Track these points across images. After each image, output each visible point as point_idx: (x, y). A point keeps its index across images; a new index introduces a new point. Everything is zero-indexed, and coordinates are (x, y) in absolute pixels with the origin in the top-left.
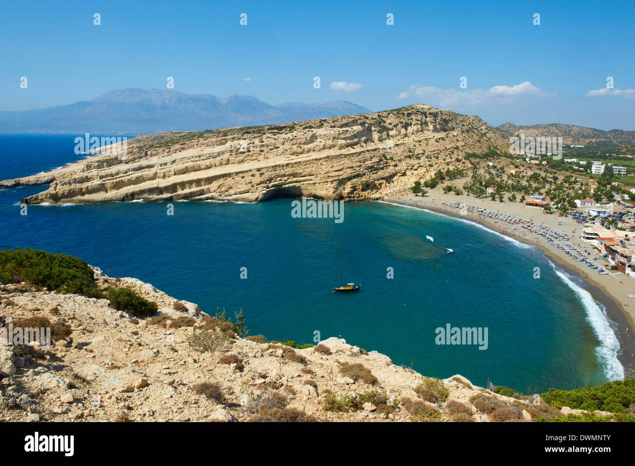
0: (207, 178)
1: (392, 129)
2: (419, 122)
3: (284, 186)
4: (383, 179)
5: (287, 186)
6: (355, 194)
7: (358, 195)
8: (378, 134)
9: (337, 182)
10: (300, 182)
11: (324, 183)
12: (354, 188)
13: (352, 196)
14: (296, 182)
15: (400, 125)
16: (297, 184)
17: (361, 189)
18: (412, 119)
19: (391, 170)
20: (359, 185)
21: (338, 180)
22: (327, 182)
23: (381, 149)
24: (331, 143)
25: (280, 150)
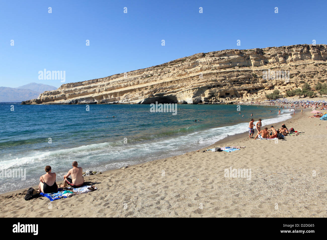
0: (120, 92)
1: (270, 58)
2: (299, 53)
3: (164, 95)
4: (245, 90)
5: (166, 95)
6: (212, 99)
7: (215, 100)
8: (254, 61)
9: (197, 89)
10: (176, 92)
11: (188, 90)
12: (212, 95)
13: (210, 100)
14: (173, 92)
15: (278, 55)
16: (173, 94)
17: (219, 95)
18: (293, 51)
19: (258, 85)
20: (218, 92)
21: (199, 88)
22: (190, 90)
23: (254, 71)
24: (207, 66)
25: (171, 74)
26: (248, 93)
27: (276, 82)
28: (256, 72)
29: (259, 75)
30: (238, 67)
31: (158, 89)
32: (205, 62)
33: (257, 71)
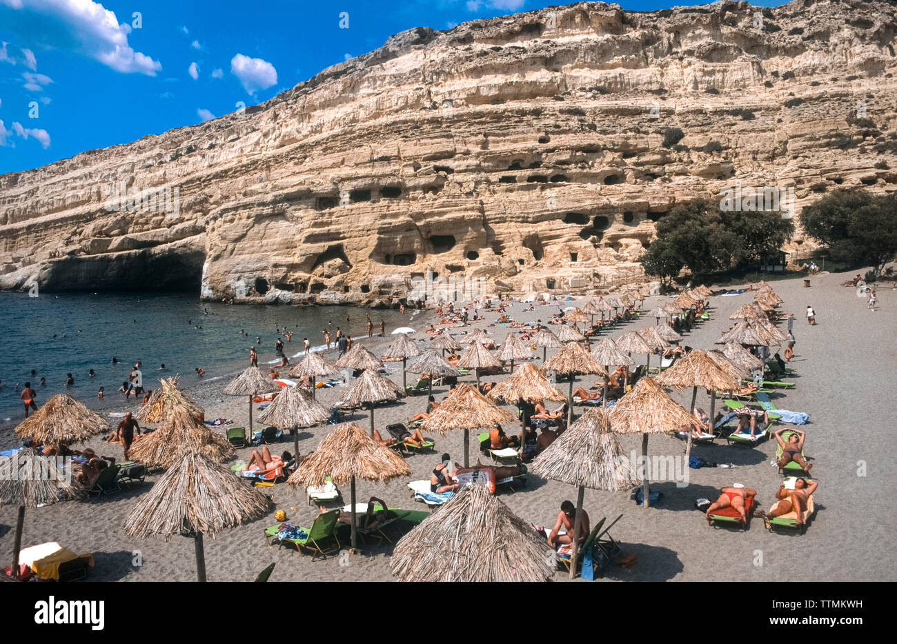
3: (161, 247)
5: (168, 246)
10: (205, 229)
12: (329, 246)
13: (313, 281)
23: (680, 114)
24: (409, 91)
25: (255, 137)
26: (584, 235)
27: (797, 173)
28: (690, 117)
29: (701, 136)
30: (590, 95)
31: (142, 216)
32: (416, 70)
33: (700, 112)
